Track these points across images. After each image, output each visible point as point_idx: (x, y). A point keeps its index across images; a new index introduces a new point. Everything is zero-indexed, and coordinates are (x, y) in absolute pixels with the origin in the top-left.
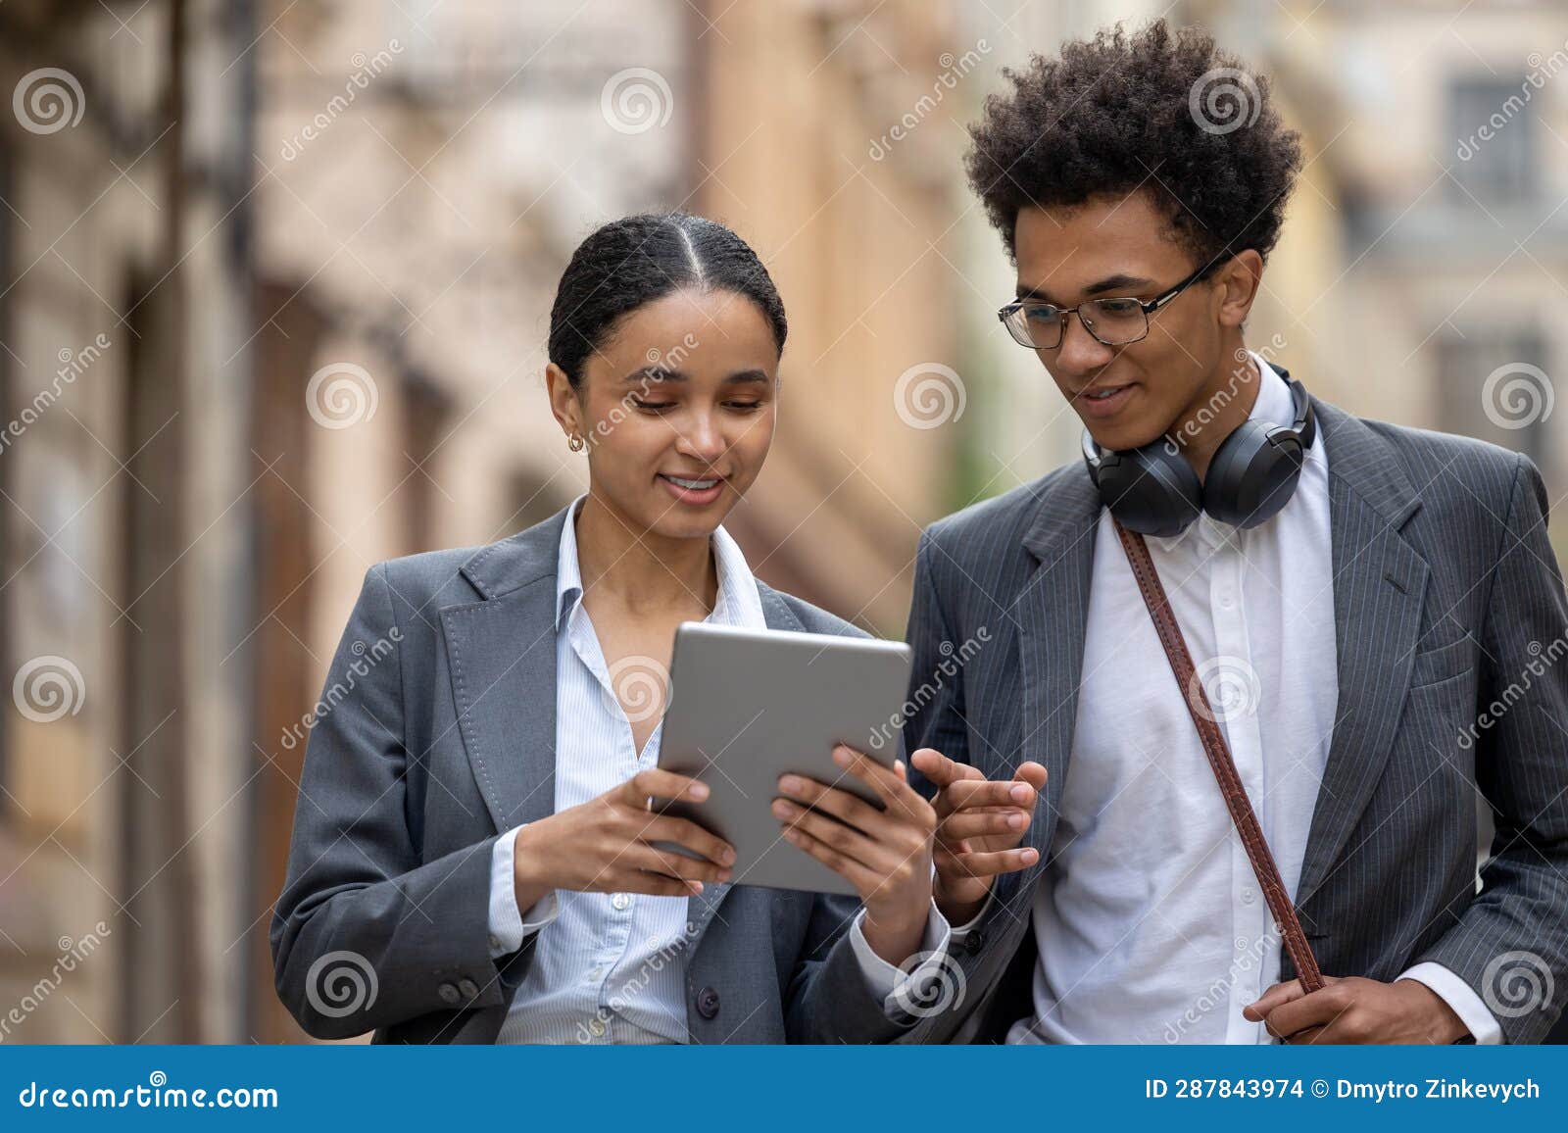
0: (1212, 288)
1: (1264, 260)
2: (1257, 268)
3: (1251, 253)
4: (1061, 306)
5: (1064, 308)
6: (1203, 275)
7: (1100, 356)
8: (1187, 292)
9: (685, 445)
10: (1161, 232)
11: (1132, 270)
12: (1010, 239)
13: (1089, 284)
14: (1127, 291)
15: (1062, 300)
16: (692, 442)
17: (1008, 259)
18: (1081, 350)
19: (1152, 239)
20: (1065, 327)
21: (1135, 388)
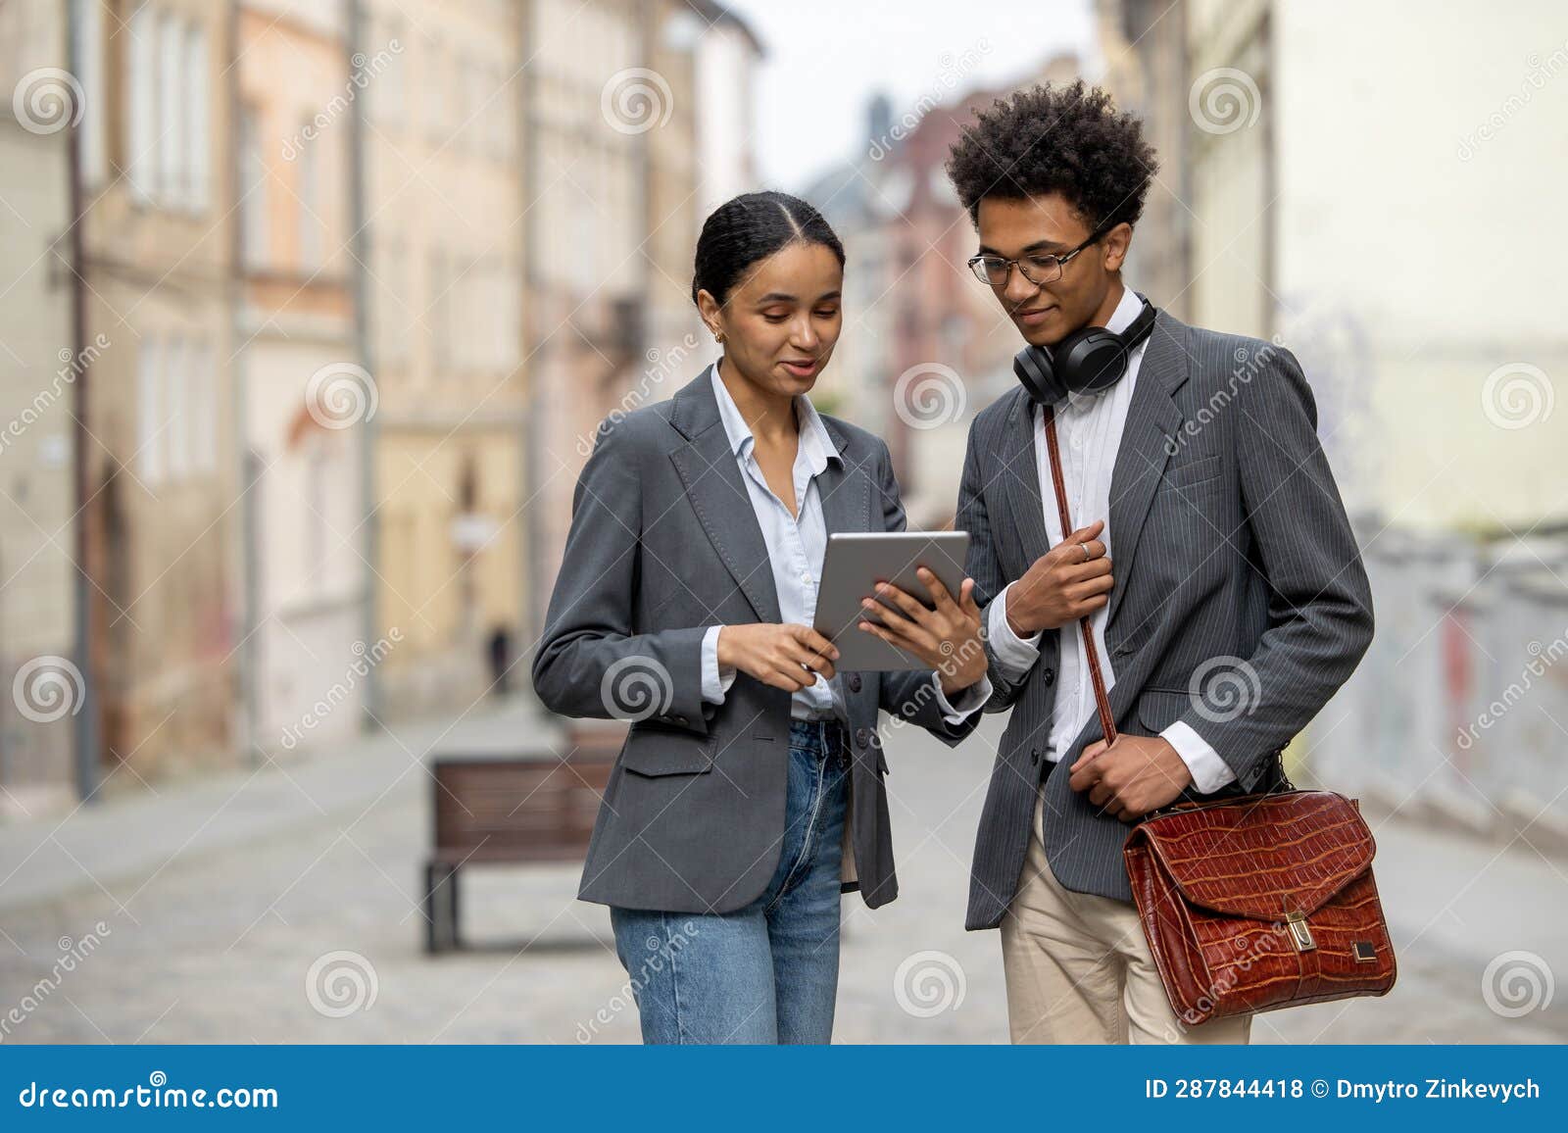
0: (1101, 247)
1: (1132, 228)
2: (1127, 233)
3: (1124, 225)
4: (1007, 259)
5: (1009, 260)
6: (1096, 239)
7: (1031, 291)
8: (1087, 250)
9: (796, 341)
10: (1070, 214)
11: (1051, 238)
12: (975, 215)
13: (1024, 246)
14: (1048, 251)
15: (1008, 256)
16: (800, 339)
17: (973, 227)
18: (1020, 287)
19: (1064, 217)
20: (1010, 272)
21: (1054, 309)
